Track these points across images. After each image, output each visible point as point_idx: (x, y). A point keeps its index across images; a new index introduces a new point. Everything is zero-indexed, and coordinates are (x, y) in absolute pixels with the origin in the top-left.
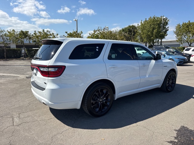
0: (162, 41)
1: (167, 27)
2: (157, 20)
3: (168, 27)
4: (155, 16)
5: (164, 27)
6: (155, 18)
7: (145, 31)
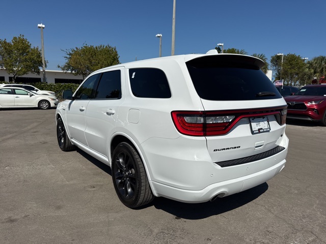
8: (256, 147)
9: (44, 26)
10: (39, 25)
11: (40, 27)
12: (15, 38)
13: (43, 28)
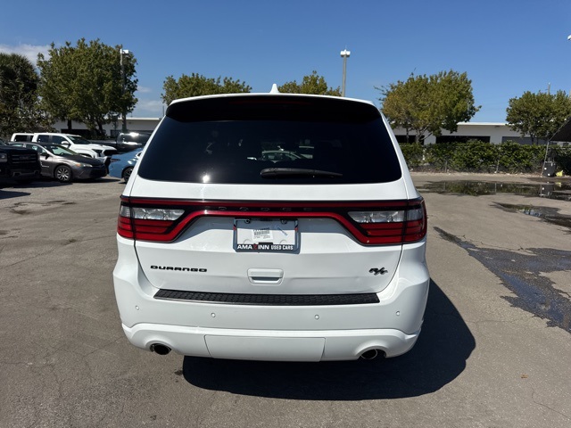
0: (127, 118)
1: (132, 79)
2: (106, 56)
3: (135, 79)
4: (100, 42)
5: (126, 79)
6: (99, 48)
7: (74, 84)
8: (254, 278)
9: (348, 53)
10: (343, 53)
11: (342, 56)
12: (306, 78)
13: (348, 56)
